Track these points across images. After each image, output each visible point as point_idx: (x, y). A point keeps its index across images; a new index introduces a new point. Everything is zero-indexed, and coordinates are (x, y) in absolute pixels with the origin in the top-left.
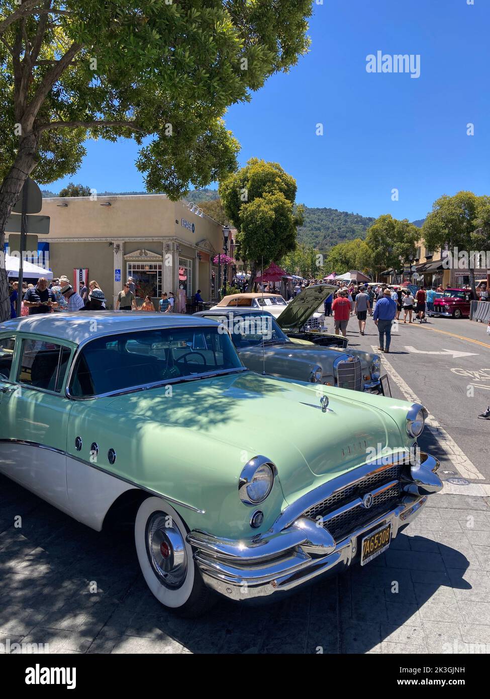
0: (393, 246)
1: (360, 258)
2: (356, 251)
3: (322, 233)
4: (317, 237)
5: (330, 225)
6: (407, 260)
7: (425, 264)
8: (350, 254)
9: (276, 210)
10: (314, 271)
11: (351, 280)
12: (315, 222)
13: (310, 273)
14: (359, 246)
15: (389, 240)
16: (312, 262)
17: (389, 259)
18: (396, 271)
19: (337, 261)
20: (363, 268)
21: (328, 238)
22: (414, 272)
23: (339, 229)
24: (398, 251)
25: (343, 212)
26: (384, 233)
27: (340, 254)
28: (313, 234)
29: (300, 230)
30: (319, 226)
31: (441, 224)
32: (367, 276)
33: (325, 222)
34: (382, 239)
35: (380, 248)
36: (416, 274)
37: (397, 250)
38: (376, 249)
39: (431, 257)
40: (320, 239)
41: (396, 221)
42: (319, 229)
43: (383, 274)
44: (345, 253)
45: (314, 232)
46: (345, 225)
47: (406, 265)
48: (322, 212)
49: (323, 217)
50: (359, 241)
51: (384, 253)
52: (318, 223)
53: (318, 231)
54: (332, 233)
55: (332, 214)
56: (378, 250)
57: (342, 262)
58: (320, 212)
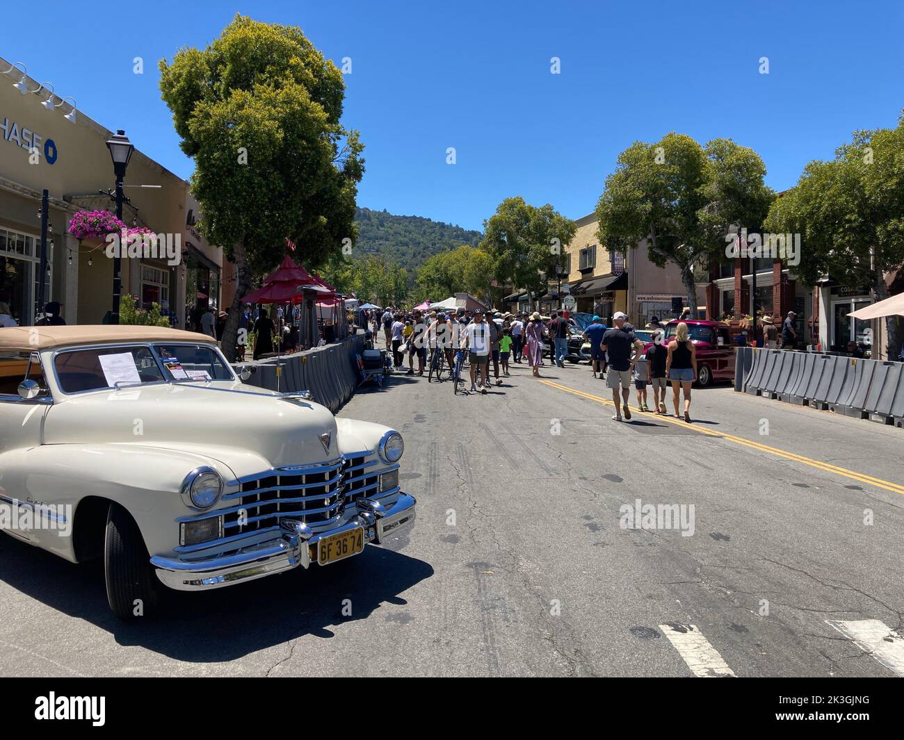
0: (527, 251)
1: (470, 274)
2: (463, 263)
3: (411, 250)
4: (403, 255)
5: (421, 240)
6: (551, 274)
7: (579, 282)
8: (453, 269)
9: (286, 124)
10: (400, 299)
11: (457, 308)
12: (400, 234)
13: (393, 302)
14: (467, 256)
15: (521, 240)
16: (396, 285)
17: (521, 273)
18: (533, 293)
19: (432, 280)
20: (474, 291)
21: (418, 257)
22: (567, 294)
23: (434, 244)
24: (536, 260)
25: (439, 223)
26: (513, 228)
27: (437, 270)
28: (398, 250)
29: (381, 245)
30: (406, 239)
31: (639, 194)
32: (482, 303)
33: (414, 235)
34: (510, 238)
35: (507, 253)
36: (570, 297)
37: (536, 257)
38: (501, 254)
39: (590, 270)
40: (408, 258)
41: (531, 209)
42: (407, 245)
43: (508, 300)
44: (446, 268)
45: (400, 248)
46: (440, 239)
47: (551, 283)
48: (410, 222)
49: (411, 227)
50: (467, 248)
51: (513, 263)
52: (405, 236)
53: (405, 247)
54: (424, 249)
55: (423, 225)
56: (504, 256)
57: (442, 283)
58: (408, 221)
